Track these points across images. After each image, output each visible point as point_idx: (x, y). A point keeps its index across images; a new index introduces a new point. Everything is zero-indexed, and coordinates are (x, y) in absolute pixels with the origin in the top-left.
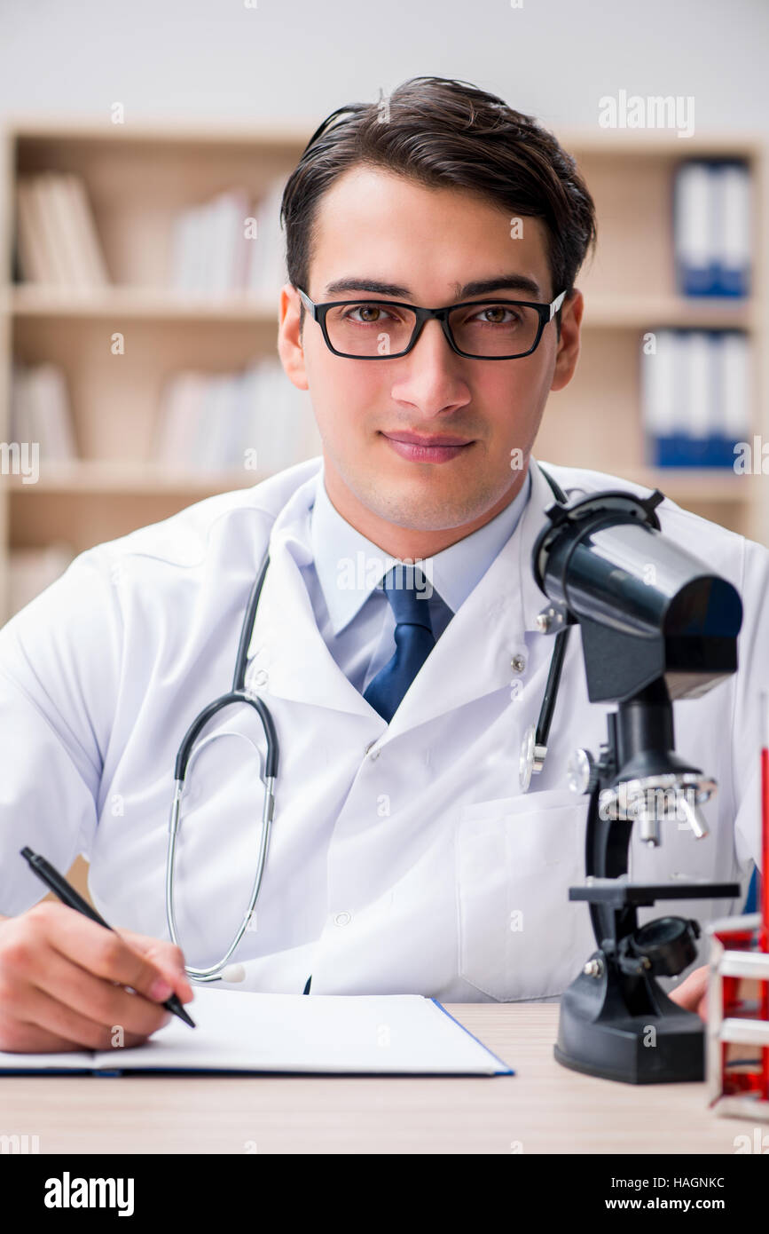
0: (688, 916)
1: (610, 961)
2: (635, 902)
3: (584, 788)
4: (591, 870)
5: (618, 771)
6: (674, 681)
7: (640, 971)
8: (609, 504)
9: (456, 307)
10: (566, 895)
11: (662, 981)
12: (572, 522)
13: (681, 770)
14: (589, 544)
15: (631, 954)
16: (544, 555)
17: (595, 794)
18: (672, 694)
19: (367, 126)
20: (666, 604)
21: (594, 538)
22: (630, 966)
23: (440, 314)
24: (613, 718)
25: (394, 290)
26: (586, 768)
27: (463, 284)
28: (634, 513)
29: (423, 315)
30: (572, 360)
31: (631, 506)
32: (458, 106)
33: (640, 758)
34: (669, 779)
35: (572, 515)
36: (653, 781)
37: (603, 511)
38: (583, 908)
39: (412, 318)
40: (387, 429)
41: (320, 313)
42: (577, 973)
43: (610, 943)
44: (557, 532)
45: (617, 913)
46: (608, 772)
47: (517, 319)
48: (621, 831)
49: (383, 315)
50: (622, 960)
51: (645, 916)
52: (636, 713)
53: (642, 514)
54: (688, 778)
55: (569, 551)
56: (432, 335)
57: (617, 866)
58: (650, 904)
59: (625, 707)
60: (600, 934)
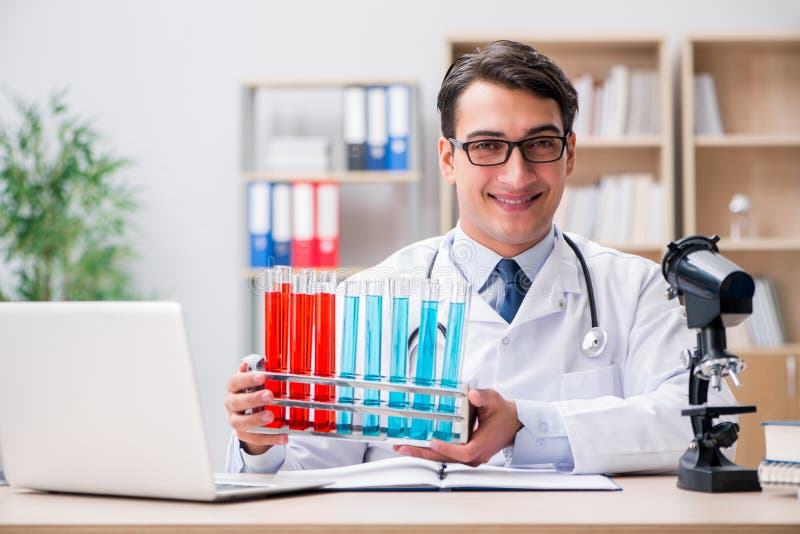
0: (734, 421)
1: (700, 443)
2: (711, 414)
3: (687, 366)
4: (691, 402)
5: (702, 358)
6: (726, 318)
7: (712, 445)
8: (695, 241)
9: (525, 141)
10: (680, 413)
11: (722, 450)
12: (679, 250)
13: (728, 356)
14: (686, 259)
15: (709, 438)
16: (667, 265)
17: (692, 368)
18: (725, 324)
19: (479, 64)
20: (720, 284)
21: (689, 257)
22: (709, 443)
23: (519, 144)
24: (699, 335)
25: (498, 134)
26: (688, 358)
27: (529, 129)
28: (706, 246)
29: (511, 145)
30: (573, 164)
31: (704, 242)
32: (518, 54)
33: (711, 352)
34: (723, 361)
35: (679, 247)
36: (716, 361)
37: (693, 245)
38: (688, 418)
39: (507, 146)
40: (493, 192)
41: (466, 147)
42: (686, 449)
43: (700, 435)
44: (673, 254)
45: (703, 421)
46: (696, 360)
47: (551, 145)
48: (704, 385)
49: (492, 146)
50: (705, 441)
51: (716, 422)
52: (709, 332)
53: (710, 246)
54: (732, 360)
55: (678, 263)
56: (516, 154)
57: (703, 398)
58: (717, 416)
59: (704, 329)
60: (696, 432)
